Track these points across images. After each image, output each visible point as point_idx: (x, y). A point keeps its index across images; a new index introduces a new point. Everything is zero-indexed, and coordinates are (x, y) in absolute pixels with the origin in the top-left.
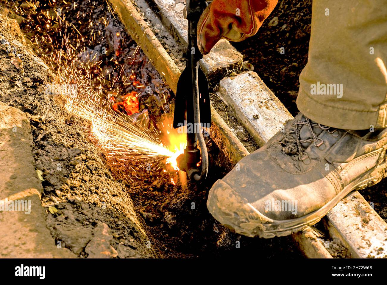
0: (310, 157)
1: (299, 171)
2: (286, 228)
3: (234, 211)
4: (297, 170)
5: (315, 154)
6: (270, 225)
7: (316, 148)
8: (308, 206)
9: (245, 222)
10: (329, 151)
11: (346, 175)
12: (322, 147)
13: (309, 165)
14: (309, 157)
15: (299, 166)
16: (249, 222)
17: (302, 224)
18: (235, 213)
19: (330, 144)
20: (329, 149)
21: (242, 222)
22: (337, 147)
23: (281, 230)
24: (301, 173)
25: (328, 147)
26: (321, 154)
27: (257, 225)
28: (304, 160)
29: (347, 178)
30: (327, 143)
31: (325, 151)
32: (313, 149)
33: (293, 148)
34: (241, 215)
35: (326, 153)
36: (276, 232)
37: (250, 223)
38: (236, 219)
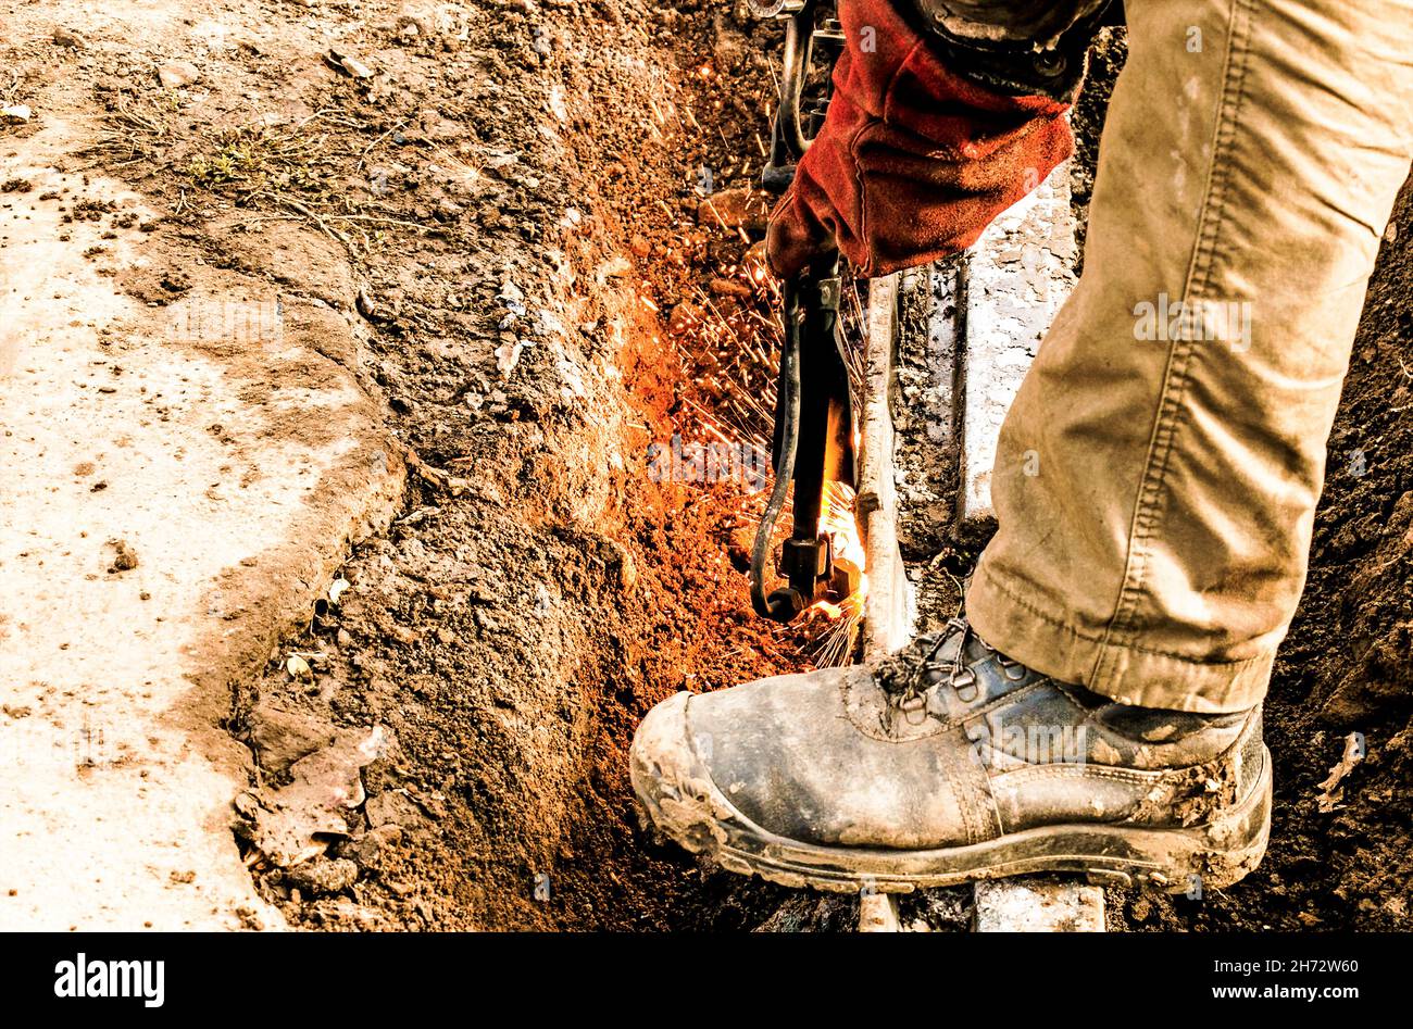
0: (929, 708)
1: (883, 732)
2: (788, 862)
3: (655, 759)
4: (879, 727)
5: (941, 705)
6: (740, 832)
7: (951, 689)
8: (854, 820)
9: (672, 798)
10: (982, 710)
11: (1013, 792)
12: (968, 693)
13: (915, 727)
14: (924, 706)
15: (889, 721)
16: (681, 800)
17: (839, 874)
18: (656, 765)
19: (989, 691)
20: (982, 706)
21: (666, 796)
22: (1008, 707)
23: (772, 861)
24: (886, 738)
25: (982, 699)
26: (955, 709)
27: (703, 816)
28: (909, 711)
29: (1012, 800)
30: (983, 687)
31: (972, 705)
32: (943, 690)
33: (900, 672)
34: (667, 776)
35: (972, 711)
36: (755, 860)
37: (683, 804)
38: (655, 784)
